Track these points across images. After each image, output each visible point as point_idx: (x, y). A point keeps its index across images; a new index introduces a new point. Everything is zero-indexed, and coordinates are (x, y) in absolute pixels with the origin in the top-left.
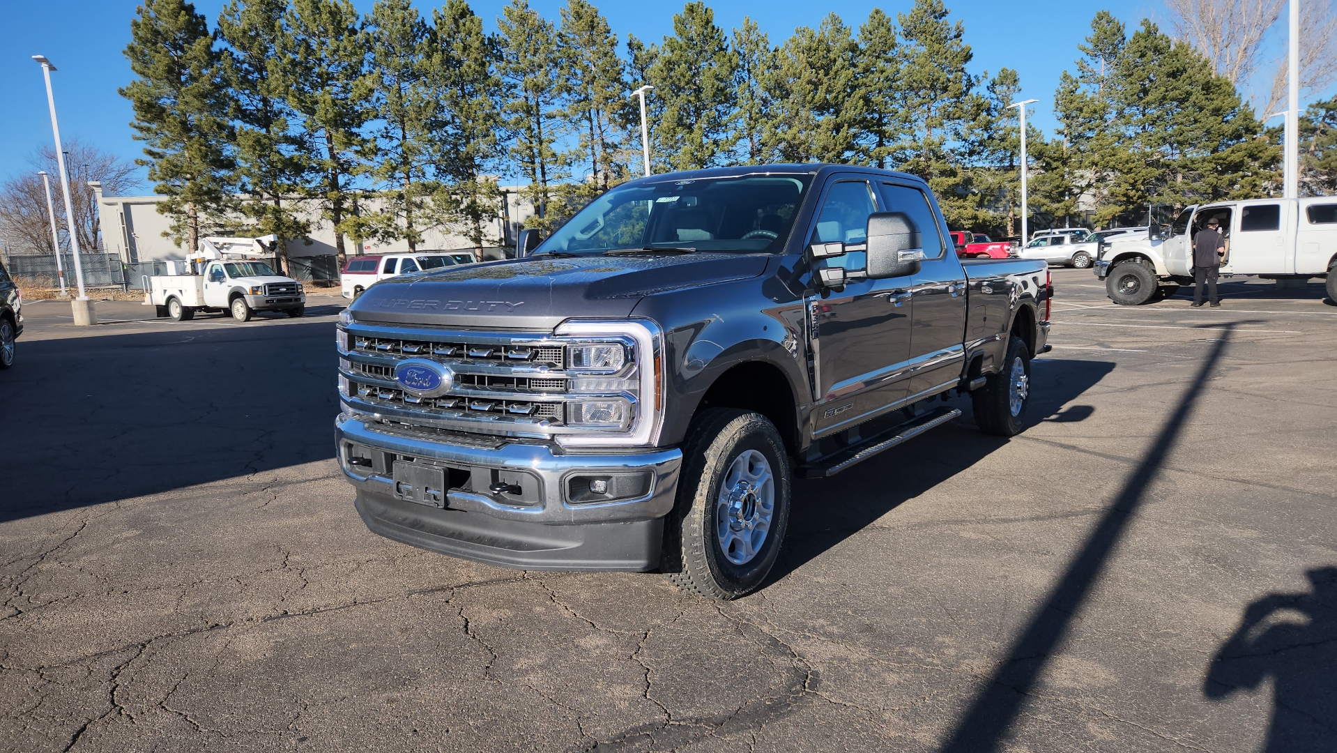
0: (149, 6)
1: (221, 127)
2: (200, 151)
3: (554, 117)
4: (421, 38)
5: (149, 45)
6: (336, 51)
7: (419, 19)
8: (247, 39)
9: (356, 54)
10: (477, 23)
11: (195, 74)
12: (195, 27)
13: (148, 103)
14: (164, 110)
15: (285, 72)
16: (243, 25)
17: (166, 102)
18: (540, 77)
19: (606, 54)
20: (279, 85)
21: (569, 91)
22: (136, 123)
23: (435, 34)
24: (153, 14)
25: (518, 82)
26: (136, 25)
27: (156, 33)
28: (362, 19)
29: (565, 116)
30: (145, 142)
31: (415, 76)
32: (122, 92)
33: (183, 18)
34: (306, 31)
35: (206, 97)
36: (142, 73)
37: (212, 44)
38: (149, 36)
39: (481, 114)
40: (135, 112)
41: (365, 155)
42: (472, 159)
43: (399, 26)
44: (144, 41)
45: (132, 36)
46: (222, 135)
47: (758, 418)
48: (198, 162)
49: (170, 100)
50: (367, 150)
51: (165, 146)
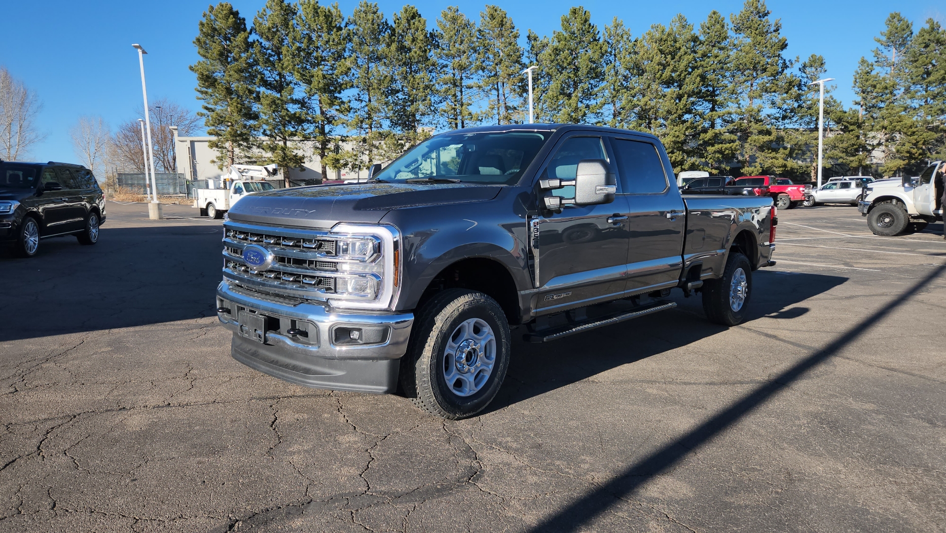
0: (211, 12)
1: (251, 92)
2: (237, 107)
3: (472, 88)
4: (384, 33)
5: (209, 37)
6: (328, 42)
7: (384, 20)
8: (271, 33)
9: (340, 44)
10: (422, 22)
11: (237, 57)
12: (239, 25)
13: (206, 76)
14: (216, 80)
15: (294, 56)
16: (268, 24)
17: (218, 75)
18: (464, 60)
19: (510, 44)
20: (289, 64)
21: (483, 69)
22: (199, 88)
23: (394, 30)
24: (213, 17)
25: (448, 63)
26: (202, 24)
27: (214, 29)
28: (346, 20)
29: (480, 87)
30: (204, 101)
31: (379, 59)
32: (191, 68)
33: (231, 20)
34: (309, 28)
35: (242, 72)
36: (204, 56)
37: (248, 37)
38: (210, 32)
39: (422, 85)
40: (198, 82)
41: (342, 112)
42: (414, 115)
43: (370, 25)
44: (206, 35)
45: (199, 32)
46: (252, 97)
47: (481, 297)
48: (235, 115)
49: (221, 74)
50: (343, 109)
51: (216, 104)
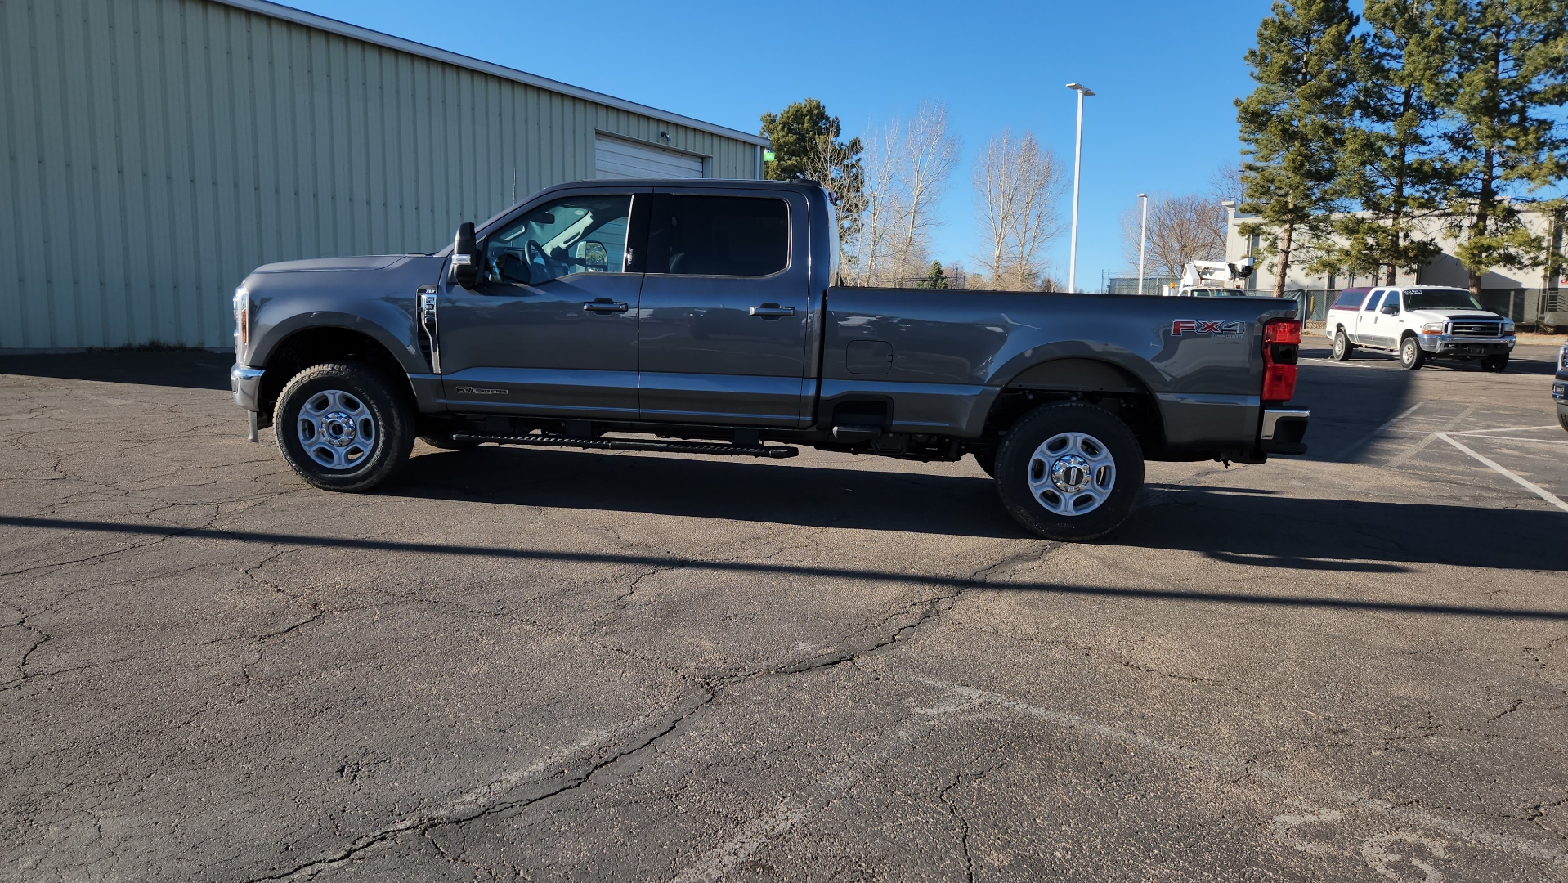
1: (1328, 131)
2: (1294, 162)
5: (1273, 45)
11: (1314, 72)
12: (1332, 13)
13: (1253, 113)
22: (1246, 136)
24: (1288, 9)
27: (1283, 29)
30: (1249, 155)
32: (1238, 103)
35: (1320, 97)
36: (1260, 79)
37: (1348, 31)
38: (1274, 34)
40: (1239, 126)
41: (1521, 151)
44: (1268, 41)
45: (1257, 38)
46: (1330, 140)
47: (346, 369)
48: (1291, 175)
49: (1289, 104)
50: (1523, 144)
51: (1266, 159)
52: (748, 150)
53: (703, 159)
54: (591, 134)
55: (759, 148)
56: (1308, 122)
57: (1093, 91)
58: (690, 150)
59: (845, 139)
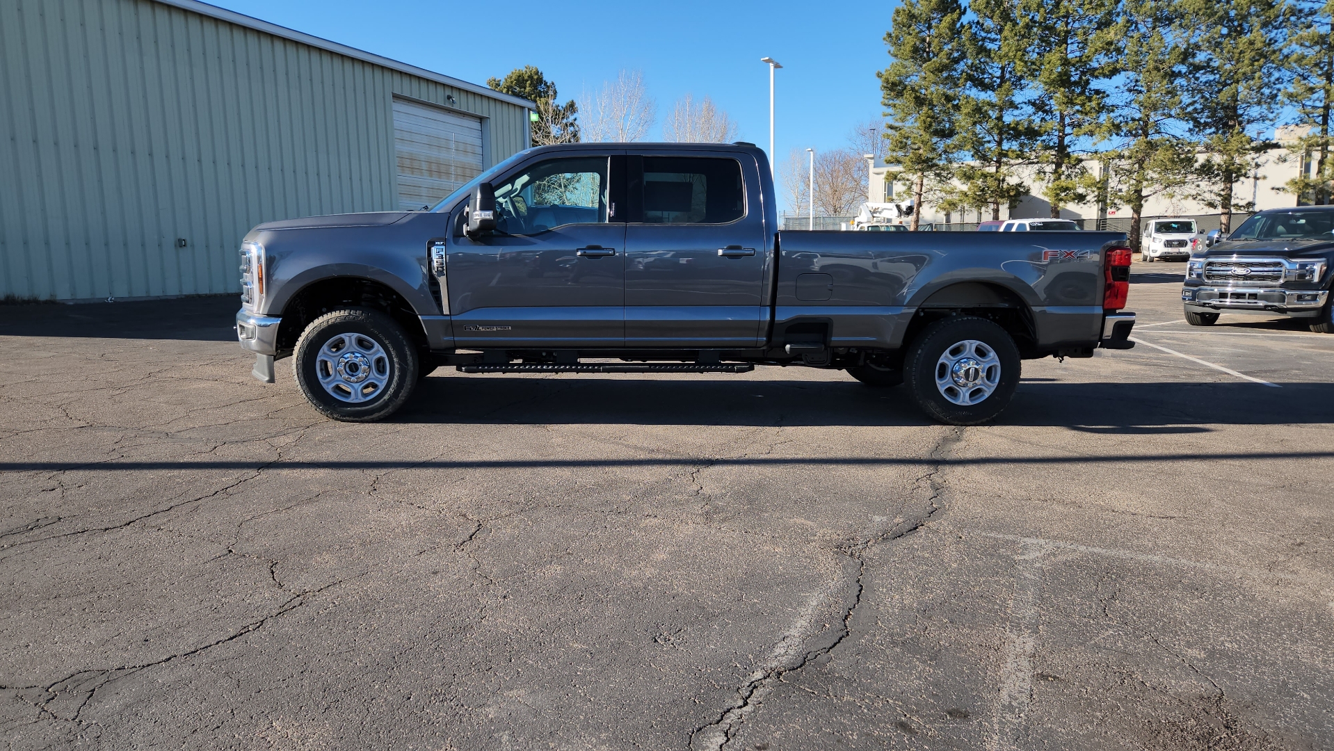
1: (949, 99)
2: (925, 123)
5: (904, 28)
8: (991, 8)
9: (1102, 5)
11: (935, 51)
12: (947, 5)
13: (892, 83)
14: (905, 87)
17: (909, 80)
22: (886, 101)
27: (912, 16)
30: (889, 117)
32: (879, 75)
35: (941, 71)
36: (896, 56)
37: (959, 19)
38: (905, 21)
40: (883, 92)
44: (901, 26)
45: (892, 23)
46: (950, 105)
47: (362, 314)
48: (922, 132)
49: (917, 77)
50: (1088, 109)
51: (903, 120)
52: (518, 111)
53: (481, 119)
54: (389, 97)
55: (527, 109)
56: (934, 91)
57: (781, 65)
58: (471, 111)
59: (562, 101)
